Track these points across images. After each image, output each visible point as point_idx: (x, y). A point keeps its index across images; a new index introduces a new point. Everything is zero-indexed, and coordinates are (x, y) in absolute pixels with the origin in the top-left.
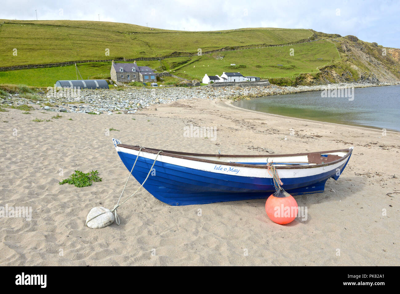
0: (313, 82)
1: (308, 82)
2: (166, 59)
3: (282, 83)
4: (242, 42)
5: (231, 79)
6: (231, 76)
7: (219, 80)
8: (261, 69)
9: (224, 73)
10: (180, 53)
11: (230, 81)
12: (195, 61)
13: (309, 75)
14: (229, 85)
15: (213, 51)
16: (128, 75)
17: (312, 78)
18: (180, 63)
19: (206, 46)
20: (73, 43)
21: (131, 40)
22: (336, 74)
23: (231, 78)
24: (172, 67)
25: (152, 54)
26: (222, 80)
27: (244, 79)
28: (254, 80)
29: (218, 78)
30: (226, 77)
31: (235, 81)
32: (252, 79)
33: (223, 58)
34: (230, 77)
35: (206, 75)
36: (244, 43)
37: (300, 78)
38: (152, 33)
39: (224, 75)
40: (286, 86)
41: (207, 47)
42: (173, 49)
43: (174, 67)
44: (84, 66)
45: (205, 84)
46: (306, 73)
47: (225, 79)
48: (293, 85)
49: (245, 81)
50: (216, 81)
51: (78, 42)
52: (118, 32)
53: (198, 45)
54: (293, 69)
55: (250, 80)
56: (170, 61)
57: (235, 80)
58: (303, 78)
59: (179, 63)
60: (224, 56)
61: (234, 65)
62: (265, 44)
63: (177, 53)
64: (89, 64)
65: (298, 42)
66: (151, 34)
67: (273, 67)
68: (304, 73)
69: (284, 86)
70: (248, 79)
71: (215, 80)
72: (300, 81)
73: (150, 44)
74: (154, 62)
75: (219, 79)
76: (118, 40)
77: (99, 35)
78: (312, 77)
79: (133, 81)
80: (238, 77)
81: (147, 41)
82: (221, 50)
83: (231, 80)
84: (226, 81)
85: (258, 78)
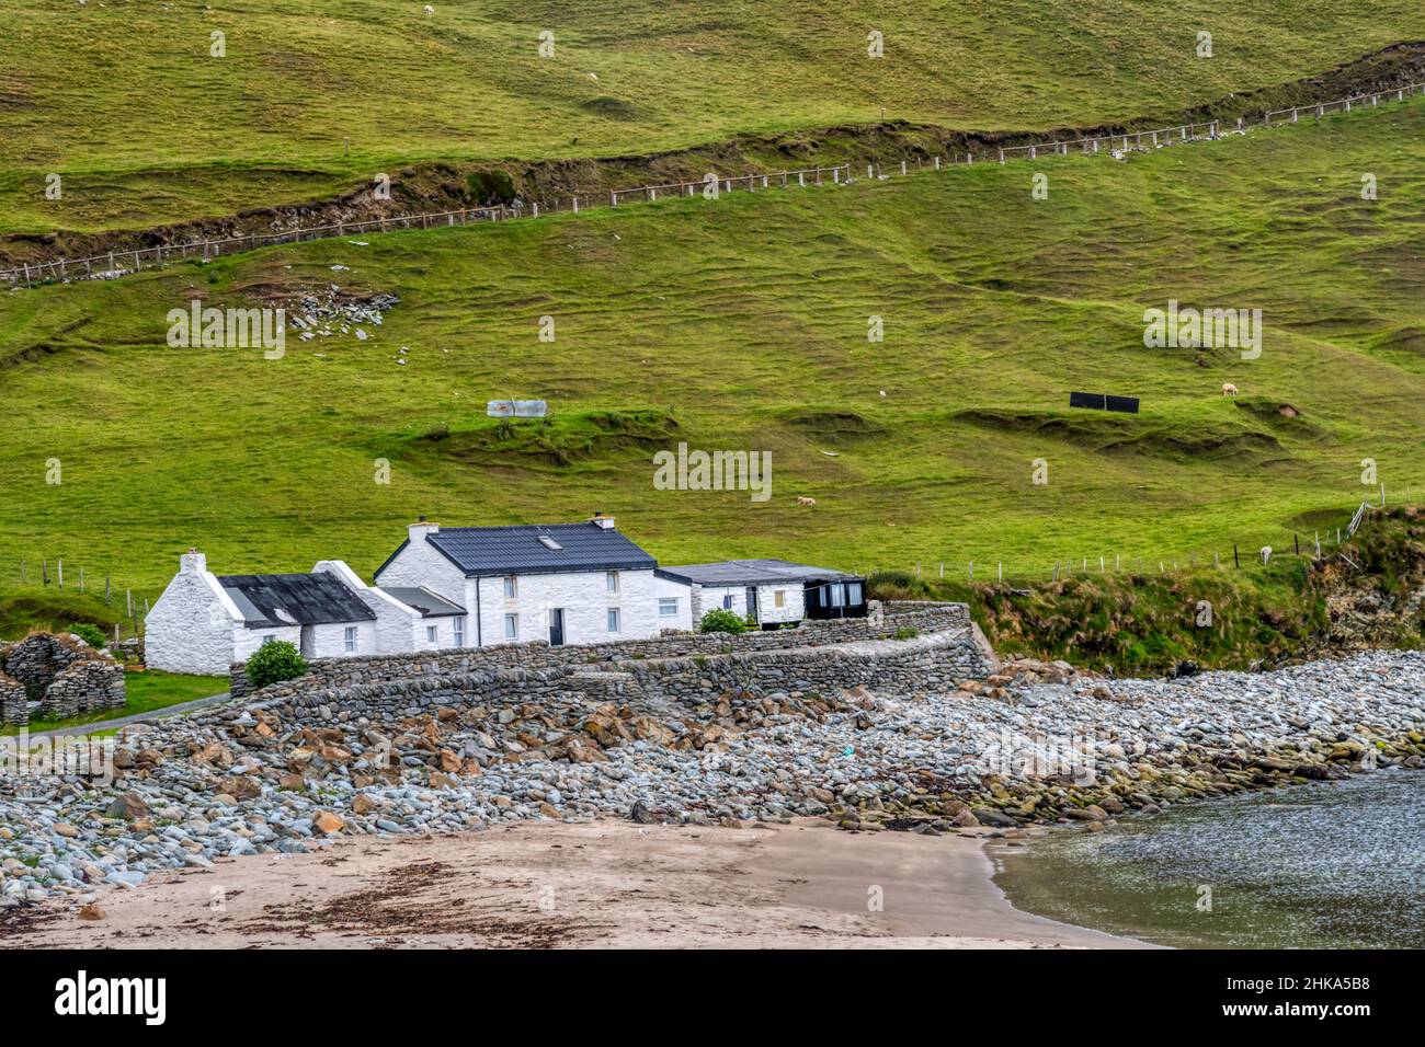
5: (518, 612)
6: (511, 573)
7: (363, 629)
8: (870, 466)
9: (418, 533)
11: (495, 635)
19: (139, 162)
27: (669, 606)
29: (348, 594)
30: (447, 580)
31: (557, 634)
32: (766, 595)
33: (378, 319)
34: (493, 588)
35: (197, 567)
39: (421, 563)
45: (182, 685)
47: (428, 606)
49: (684, 622)
50: (329, 642)
54: (1266, 454)
55: (740, 609)
57: (555, 616)
60: (398, 292)
61: (527, 407)
67: (1014, 423)
68: (1409, 500)
70: (720, 593)
71: (307, 624)
72: (1357, 597)
75: (367, 614)
80: (600, 579)
83: (512, 618)
84: (445, 635)
85: (846, 583)
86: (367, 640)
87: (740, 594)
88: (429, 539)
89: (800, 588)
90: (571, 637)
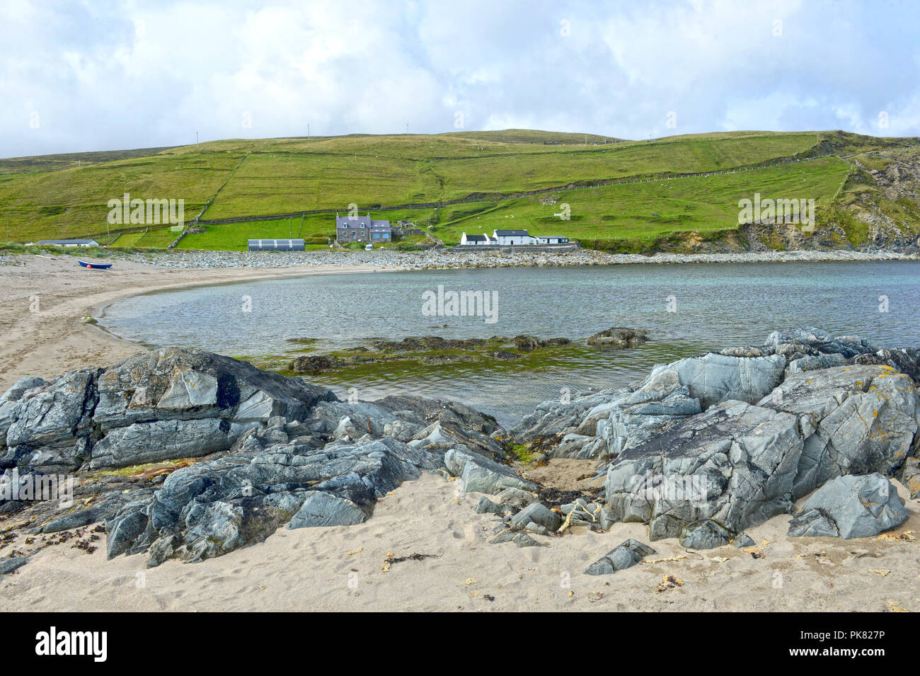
0: (700, 248)
1: (689, 246)
2: (449, 206)
3: (619, 248)
4: (620, 171)
5: (507, 241)
8: (610, 223)
10: (485, 194)
11: (502, 243)
12: (500, 209)
13: (694, 234)
14: (484, 250)
15: (549, 189)
16: (354, 233)
17: (700, 241)
18: (469, 212)
20: (323, 184)
21: (418, 174)
22: (796, 233)
23: (505, 238)
24: (450, 219)
25: (436, 197)
26: (488, 242)
27: (532, 241)
28: (556, 241)
29: (485, 238)
30: (495, 235)
32: (551, 240)
33: (555, 203)
34: (502, 238)
35: (464, 233)
36: (626, 171)
37: (671, 239)
38: (470, 158)
40: (625, 253)
41: (541, 183)
42: (476, 188)
44: (314, 219)
46: (688, 230)
47: (492, 239)
48: (646, 252)
51: (331, 181)
52: (410, 159)
53: (529, 179)
55: (545, 242)
56: (454, 208)
57: (512, 242)
58: (679, 240)
59: (465, 213)
60: (560, 199)
63: (478, 195)
64: (322, 216)
65: (759, 165)
66: (467, 160)
67: (638, 218)
68: (683, 230)
69: (621, 253)
70: (542, 240)
72: (669, 244)
73: (445, 181)
74: (426, 210)
75: (485, 240)
76: (396, 175)
77: (371, 167)
78: (700, 238)
79: (359, 240)
80: (520, 237)
81: (444, 175)
82: (566, 187)
84: (494, 243)
85: (566, 239)
86: (485, 243)
88: (497, 231)
89: (558, 239)
90: (514, 244)
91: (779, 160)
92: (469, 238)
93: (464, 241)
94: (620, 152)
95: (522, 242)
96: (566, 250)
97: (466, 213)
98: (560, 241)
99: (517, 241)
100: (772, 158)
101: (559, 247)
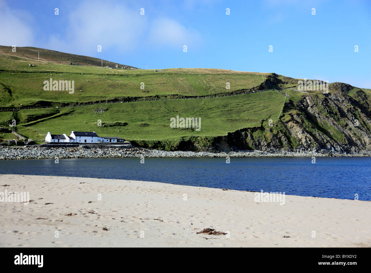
2: (22, 110)
5: (82, 139)
6: (80, 136)
9: (72, 132)
11: (78, 142)
12: (63, 114)
15: (97, 102)
23: (80, 138)
24: (26, 121)
25: (8, 103)
26: (67, 140)
28: (116, 141)
29: (64, 137)
32: (112, 140)
33: (103, 112)
34: (78, 137)
35: (49, 133)
36: (148, 92)
37: (189, 142)
39: (73, 135)
41: (90, 97)
42: (41, 98)
43: (28, 120)
46: (199, 135)
47: (71, 138)
50: (60, 141)
56: (27, 112)
57: (85, 141)
60: (107, 110)
62: (177, 95)
63: (44, 103)
65: (232, 93)
66: (24, 74)
70: (107, 139)
71: (59, 139)
75: (65, 139)
80: (91, 137)
84: (72, 141)
85: (122, 139)
86: (65, 141)
87: (109, 140)
88: (74, 132)
89: (117, 140)
90: (87, 142)
91: (243, 91)
92: (53, 137)
93: (48, 139)
94: (139, 77)
95: (92, 141)
96: (125, 147)
97: (38, 117)
98: (118, 140)
99: (89, 140)
100: (238, 89)
101: (120, 145)
